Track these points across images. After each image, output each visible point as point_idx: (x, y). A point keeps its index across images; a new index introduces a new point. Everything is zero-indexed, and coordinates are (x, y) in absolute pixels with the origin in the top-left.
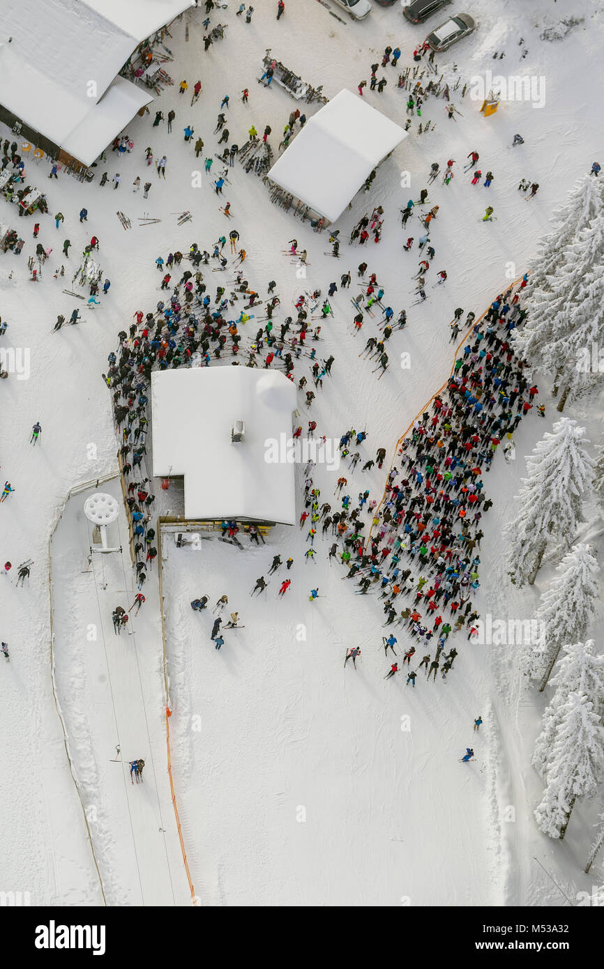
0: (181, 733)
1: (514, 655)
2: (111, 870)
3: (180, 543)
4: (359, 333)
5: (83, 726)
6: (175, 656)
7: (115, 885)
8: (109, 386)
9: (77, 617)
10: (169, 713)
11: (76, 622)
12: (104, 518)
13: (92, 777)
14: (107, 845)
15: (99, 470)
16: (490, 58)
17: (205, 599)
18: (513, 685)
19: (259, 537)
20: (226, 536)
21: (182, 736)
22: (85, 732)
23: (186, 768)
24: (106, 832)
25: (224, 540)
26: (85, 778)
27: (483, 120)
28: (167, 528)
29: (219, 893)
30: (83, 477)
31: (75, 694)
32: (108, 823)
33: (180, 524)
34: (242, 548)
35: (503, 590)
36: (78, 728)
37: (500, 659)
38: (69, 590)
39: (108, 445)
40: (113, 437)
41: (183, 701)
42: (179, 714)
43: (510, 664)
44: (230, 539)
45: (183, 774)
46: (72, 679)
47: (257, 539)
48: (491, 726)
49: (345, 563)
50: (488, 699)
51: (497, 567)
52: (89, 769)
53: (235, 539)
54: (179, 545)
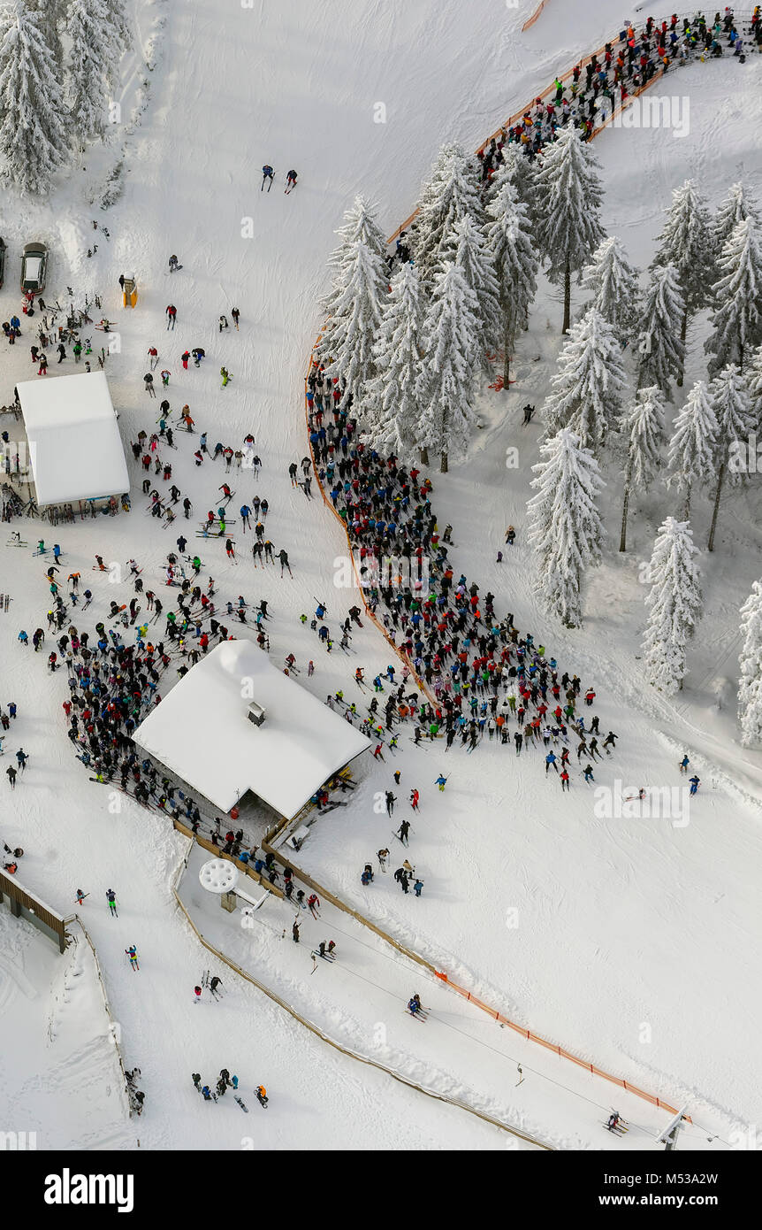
0: (471, 983)
1: (631, 682)
2: (544, 1134)
3: (298, 846)
4: (237, 558)
5: (395, 1052)
6: (395, 932)
7: (561, 1140)
8: (105, 783)
9: (288, 979)
10: (444, 977)
11: (292, 983)
12: (227, 882)
13: (447, 1082)
14: (519, 1119)
15: (173, 852)
16: (86, 260)
17: (368, 867)
18: (658, 705)
19: (347, 783)
20: (323, 808)
21: (474, 985)
22: (401, 1055)
23: (507, 1004)
24: (508, 1110)
25: (325, 812)
26: (442, 1087)
27: (133, 312)
28: (275, 845)
29: (644, 1068)
30: (168, 870)
31: (358, 1037)
32: (500, 1103)
33: (281, 831)
34: (345, 804)
35: (566, 643)
36: (391, 1058)
37: (625, 694)
38: (257, 965)
39: (158, 827)
40: (155, 818)
41: (442, 958)
42: (452, 971)
43: (637, 691)
44: (328, 806)
45: (510, 1011)
46: (342, 1027)
47: (348, 787)
48: (682, 749)
49: (434, 738)
50: (655, 732)
51: (542, 630)
52: (437, 1079)
53: (332, 803)
54: (298, 849)
